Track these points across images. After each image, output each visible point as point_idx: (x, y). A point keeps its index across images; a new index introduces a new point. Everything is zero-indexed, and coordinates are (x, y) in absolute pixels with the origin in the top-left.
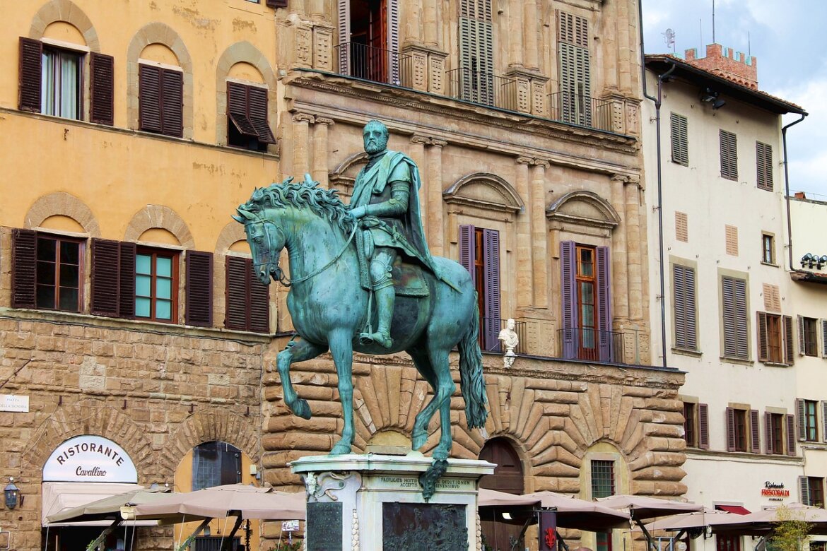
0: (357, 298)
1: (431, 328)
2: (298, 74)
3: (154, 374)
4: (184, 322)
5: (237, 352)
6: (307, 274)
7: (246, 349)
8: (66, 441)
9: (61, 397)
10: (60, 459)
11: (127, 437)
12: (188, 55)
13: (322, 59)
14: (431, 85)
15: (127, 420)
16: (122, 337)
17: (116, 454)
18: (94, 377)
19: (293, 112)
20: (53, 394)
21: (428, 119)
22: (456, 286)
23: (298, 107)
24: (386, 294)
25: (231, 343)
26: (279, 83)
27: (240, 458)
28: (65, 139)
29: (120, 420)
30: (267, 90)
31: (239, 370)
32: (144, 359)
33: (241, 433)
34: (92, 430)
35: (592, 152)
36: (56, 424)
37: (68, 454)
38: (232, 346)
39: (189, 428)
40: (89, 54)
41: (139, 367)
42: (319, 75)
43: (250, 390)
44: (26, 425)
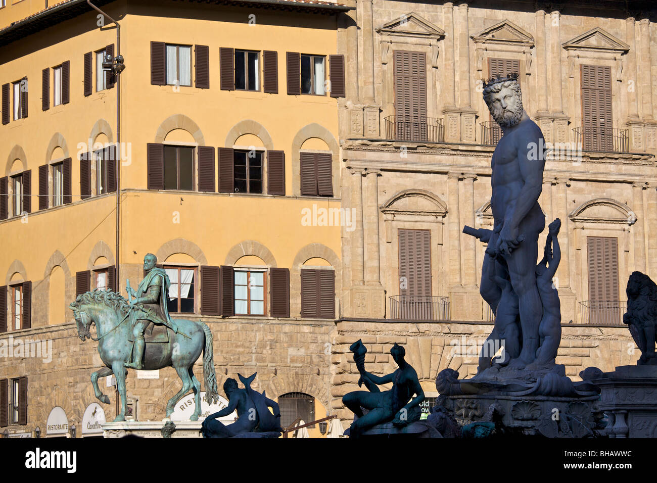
0: (126, 345)
1: (173, 357)
2: (351, 142)
3: (247, 350)
4: (269, 315)
5: (310, 333)
6: (101, 335)
7: (317, 329)
10: (182, 407)
12: (270, 139)
13: (372, 129)
14: (464, 136)
16: (224, 327)
17: (221, 403)
19: (349, 168)
21: (461, 160)
22: (188, 335)
23: (352, 164)
24: (139, 343)
25: (305, 327)
26: (340, 148)
27: (313, 404)
28: (181, 204)
30: (331, 154)
31: (312, 344)
32: (241, 341)
33: (314, 386)
35: (612, 168)
36: (178, 385)
37: (187, 404)
38: (306, 329)
39: (274, 384)
40: (197, 147)
41: (237, 346)
42: (365, 142)
43: (321, 357)
44: (158, 387)
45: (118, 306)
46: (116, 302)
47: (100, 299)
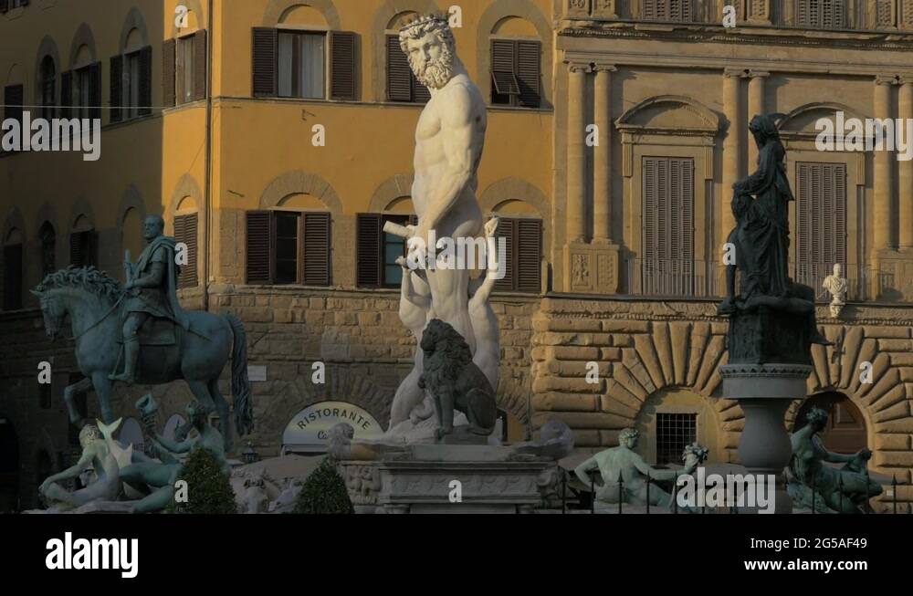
0: (112, 349)
1: (184, 366)
2: (569, 24)
3: (402, 340)
6: (78, 333)
7: (512, 309)
8: (307, 407)
9: (299, 366)
10: (301, 424)
11: (373, 401)
13: (603, 3)
14: (751, 11)
15: (373, 386)
16: (366, 306)
17: (361, 418)
18: (336, 346)
19: (567, 63)
20: (293, 363)
21: (745, 50)
22: (205, 334)
23: (571, 57)
24: (130, 346)
26: (555, 32)
27: (505, 420)
28: (304, 119)
29: (365, 386)
30: (541, 42)
32: (392, 327)
33: (506, 394)
34: (334, 397)
36: (295, 391)
37: (309, 419)
40: (329, 32)
41: (386, 334)
43: (517, 351)
44: (264, 393)
45: (104, 291)
46: (101, 285)
47: (76, 281)
